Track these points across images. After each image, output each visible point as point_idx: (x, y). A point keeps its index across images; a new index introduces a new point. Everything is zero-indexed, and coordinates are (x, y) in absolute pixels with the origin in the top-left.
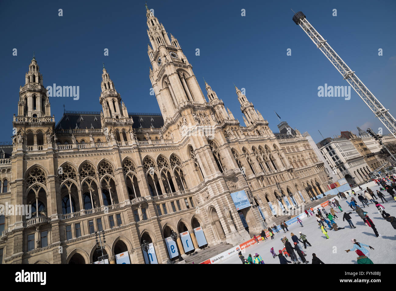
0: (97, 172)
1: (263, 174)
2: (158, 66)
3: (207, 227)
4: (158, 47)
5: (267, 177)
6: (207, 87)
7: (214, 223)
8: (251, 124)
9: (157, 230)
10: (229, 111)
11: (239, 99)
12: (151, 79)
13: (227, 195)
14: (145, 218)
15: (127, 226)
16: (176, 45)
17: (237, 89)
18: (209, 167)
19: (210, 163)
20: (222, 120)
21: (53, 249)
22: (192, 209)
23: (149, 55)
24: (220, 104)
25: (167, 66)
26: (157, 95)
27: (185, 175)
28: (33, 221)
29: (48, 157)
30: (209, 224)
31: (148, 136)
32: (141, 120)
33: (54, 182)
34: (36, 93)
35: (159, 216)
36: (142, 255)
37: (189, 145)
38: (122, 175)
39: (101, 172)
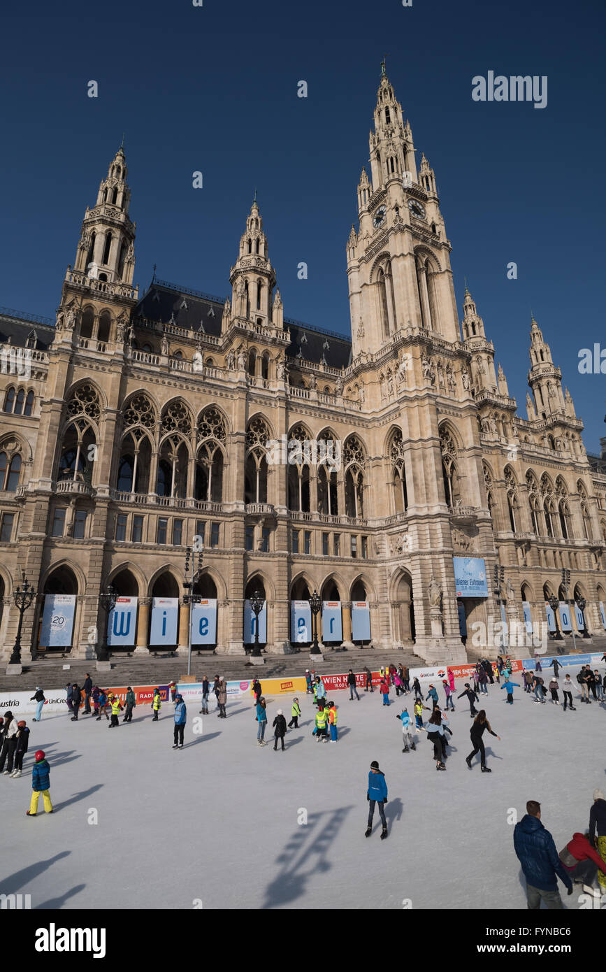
0: (194, 426)
1: (533, 538)
2: (374, 227)
3: (380, 606)
4: (387, 181)
5: (539, 547)
6: (468, 304)
7: (396, 605)
8: (541, 417)
9: (281, 578)
10: (501, 372)
11: (532, 352)
12: (348, 253)
13: (445, 558)
14: (265, 547)
15: (228, 553)
16: (428, 185)
17: (535, 326)
18: (426, 488)
19: (429, 478)
20: (480, 390)
21: (91, 547)
22: (359, 561)
23: (359, 196)
24: (485, 351)
25: (396, 233)
26: (352, 294)
27: (366, 486)
28: (69, 485)
29: (112, 369)
30: (386, 602)
31: (313, 380)
32: (303, 339)
33: (114, 423)
34: (114, 229)
35: (292, 554)
36: (241, 615)
37: (393, 425)
38: (243, 448)
39: (203, 430)
